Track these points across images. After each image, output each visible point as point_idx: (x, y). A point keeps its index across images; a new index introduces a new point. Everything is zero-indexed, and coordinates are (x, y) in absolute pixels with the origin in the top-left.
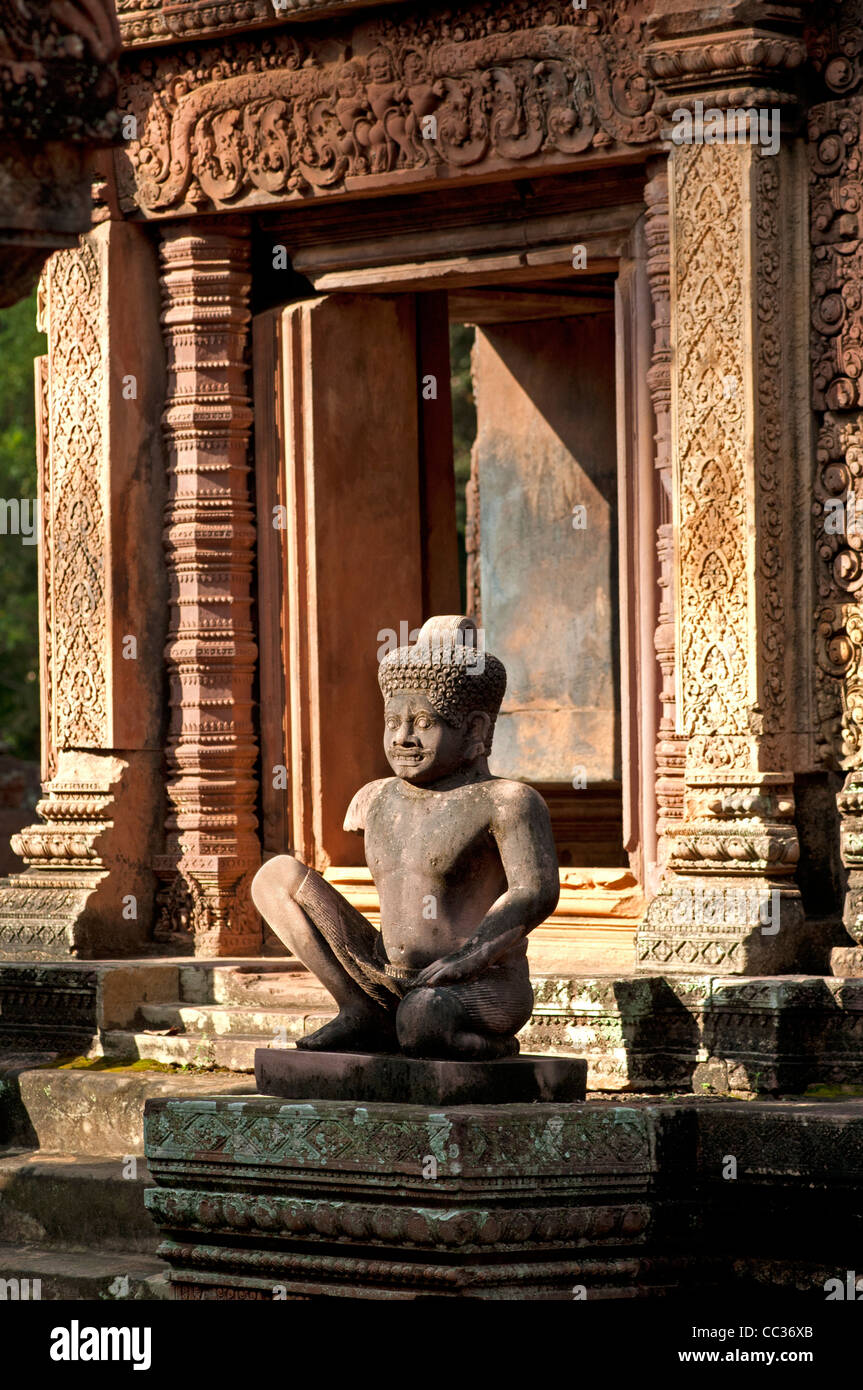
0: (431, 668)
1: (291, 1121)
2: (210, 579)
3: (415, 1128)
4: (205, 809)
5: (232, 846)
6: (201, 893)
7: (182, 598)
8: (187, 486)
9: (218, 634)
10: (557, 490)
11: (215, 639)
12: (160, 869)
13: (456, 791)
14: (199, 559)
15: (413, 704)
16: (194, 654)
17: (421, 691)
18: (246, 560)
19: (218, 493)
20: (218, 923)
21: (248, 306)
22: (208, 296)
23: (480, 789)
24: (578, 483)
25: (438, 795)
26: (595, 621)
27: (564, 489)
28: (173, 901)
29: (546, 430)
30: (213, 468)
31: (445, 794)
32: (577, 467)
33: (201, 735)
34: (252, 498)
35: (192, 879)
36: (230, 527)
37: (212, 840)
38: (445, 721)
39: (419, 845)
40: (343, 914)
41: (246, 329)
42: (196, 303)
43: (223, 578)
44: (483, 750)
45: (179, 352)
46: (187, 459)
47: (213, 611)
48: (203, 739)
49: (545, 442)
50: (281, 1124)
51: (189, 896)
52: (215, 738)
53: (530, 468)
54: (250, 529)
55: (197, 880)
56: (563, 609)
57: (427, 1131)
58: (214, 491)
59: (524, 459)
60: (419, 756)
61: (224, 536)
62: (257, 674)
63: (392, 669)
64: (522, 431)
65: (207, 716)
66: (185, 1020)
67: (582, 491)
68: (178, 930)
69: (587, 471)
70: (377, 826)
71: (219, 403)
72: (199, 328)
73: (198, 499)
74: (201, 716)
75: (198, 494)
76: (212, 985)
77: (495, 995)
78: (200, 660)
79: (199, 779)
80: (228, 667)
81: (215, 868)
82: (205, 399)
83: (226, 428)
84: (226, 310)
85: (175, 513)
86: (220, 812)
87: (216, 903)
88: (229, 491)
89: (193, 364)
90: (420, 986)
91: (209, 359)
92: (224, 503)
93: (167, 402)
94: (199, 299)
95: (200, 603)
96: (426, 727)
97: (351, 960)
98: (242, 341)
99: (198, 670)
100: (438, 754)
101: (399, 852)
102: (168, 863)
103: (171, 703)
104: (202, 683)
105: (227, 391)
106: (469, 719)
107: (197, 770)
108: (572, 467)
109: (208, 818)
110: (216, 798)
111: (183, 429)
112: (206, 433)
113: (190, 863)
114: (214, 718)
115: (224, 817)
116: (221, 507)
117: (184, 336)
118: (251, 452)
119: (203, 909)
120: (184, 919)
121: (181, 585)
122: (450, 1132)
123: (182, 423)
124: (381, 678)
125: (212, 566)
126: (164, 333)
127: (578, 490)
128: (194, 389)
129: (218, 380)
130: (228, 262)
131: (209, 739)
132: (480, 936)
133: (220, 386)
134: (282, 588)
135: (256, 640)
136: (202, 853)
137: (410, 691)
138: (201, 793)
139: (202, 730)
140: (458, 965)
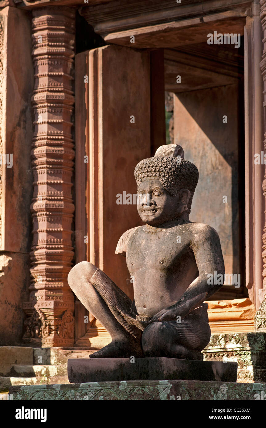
0: (161, 166)
1: (86, 391)
2: (53, 172)
3: (152, 388)
4: (48, 279)
5: (60, 297)
6: (45, 319)
7: (40, 181)
8: (43, 130)
9: (56, 198)
10: (208, 162)
11: (54, 200)
12: (26, 308)
13: (173, 228)
14: (48, 163)
15: (152, 184)
16: (44, 207)
17: (156, 178)
18: (70, 165)
19: (57, 133)
20: (53, 332)
21: (73, 50)
22: (54, 42)
23: (185, 227)
24: (218, 158)
25: (164, 230)
26: (225, 217)
27: (212, 161)
28: (32, 323)
29: (204, 136)
30: (55, 121)
31: (168, 229)
32: (217, 152)
33: (47, 245)
34: (73, 137)
35: (41, 312)
36: (63, 149)
37: (51, 293)
38: (168, 192)
39: (154, 254)
40: (115, 290)
41: (72, 60)
42: (48, 45)
43: (59, 172)
44: (187, 209)
45: (40, 68)
46: (42, 117)
47: (54, 188)
48: (48, 246)
49: (203, 141)
50: (80, 393)
51: (40, 320)
52: (53, 246)
53: (197, 153)
54: (72, 151)
55: (43, 313)
56: (210, 213)
57: (158, 390)
58: (56, 132)
59: (194, 149)
60: (155, 210)
61: (60, 153)
62: (74, 218)
63: (142, 168)
64: (193, 137)
65: (50, 236)
66: (35, 371)
67: (220, 162)
68: (34, 337)
69: (221, 153)
70: (133, 247)
71: (58, 91)
72: (50, 57)
73: (48, 135)
74: (47, 236)
75: (48, 133)
76: (50, 356)
77: (193, 327)
78: (47, 209)
79: (45, 265)
80: (60, 213)
81: (52, 306)
82: (52, 89)
83: (62, 103)
84: (63, 49)
85: (37, 142)
86: (55, 281)
87: (52, 323)
88: (62, 132)
89: (47, 73)
90: (154, 321)
91: (54, 71)
92: (60, 137)
93: (34, 91)
94: (50, 44)
95: (47, 183)
96: (159, 195)
97: (119, 313)
98: (70, 66)
99: (46, 214)
100: (164, 209)
101: (144, 259)
102: (30, 305)
103: (33, 231)
104: (48, 221)
105: (62, 87)
106: (180, 193)
107: (45, 261)
108: (215, 152)
109: (50, 283)
110: (53, 274)
111: (41, 103)
112: (52, 105)
113: (40, 305)
114: (53, 237)
115: (57, 283)
116: (58, 139)
117: (42, 61)
118: (73, 117)
119: (46, 326)
120: (37, 331)
121: (39, 176)
122: (171, 389)
123: (41, 100)
124: (136, 173)
125: (54, 166)
126: (33, 60)
127: (218, 161)
128: (47, 84)
129: (58, 81)
130: (64, 27)
131: (51, 246)
132: (185, 297)
133: (59, 84)
134: (87, 178)
135: (74, 203)
136: (46, 300)
137: (151, 178)
138: (46, 272)
139: (47, 242)
140: (174, 311)
